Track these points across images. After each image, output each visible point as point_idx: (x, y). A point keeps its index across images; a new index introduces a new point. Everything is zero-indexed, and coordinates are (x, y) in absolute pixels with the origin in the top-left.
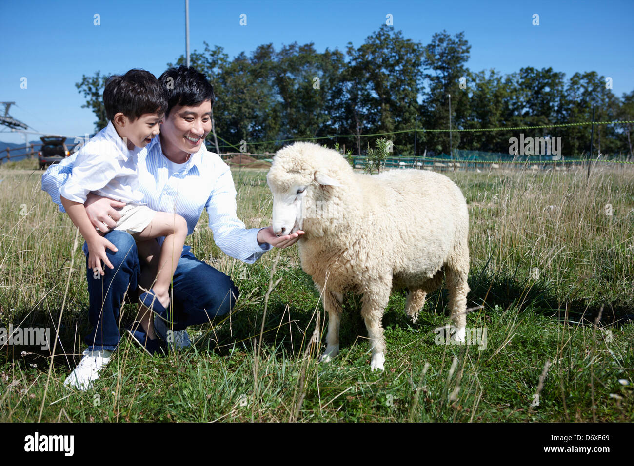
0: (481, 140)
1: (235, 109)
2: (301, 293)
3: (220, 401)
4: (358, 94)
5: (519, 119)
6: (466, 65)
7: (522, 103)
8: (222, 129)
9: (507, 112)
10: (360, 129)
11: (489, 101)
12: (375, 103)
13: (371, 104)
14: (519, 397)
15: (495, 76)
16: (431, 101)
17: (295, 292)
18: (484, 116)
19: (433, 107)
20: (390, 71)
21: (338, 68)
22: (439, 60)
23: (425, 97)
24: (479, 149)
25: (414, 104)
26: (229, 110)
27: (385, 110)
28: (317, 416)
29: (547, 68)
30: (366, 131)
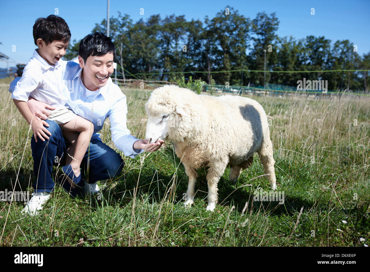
0: (283, 79)
1: (135, 53)
2: (167, 164)
3: (114, 225)
4: (210, 47)
5: (305, 67)
6: (276, 33)
7: (307, 57)
8: (127, 65)
9: (298, 62)
10: (210, 68)
11: (288, 55)
12: (220, 53)
13: (218, 54)
14: (290, 230)
15: (293, 40)
16: (254, 54)
17: (164, 163)
18: (285, 64)
19: (255, 57)
20: (230, 34)
21: (199, 31)
22: (260, 29)
23: (251, 51)
24: (281, 84)
25: (243, 55)
26: (131, 53)
27: (226, 58)
28: (171, 236)
29: (321, 36)
30: (214, 70)
